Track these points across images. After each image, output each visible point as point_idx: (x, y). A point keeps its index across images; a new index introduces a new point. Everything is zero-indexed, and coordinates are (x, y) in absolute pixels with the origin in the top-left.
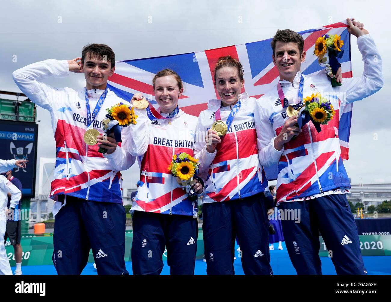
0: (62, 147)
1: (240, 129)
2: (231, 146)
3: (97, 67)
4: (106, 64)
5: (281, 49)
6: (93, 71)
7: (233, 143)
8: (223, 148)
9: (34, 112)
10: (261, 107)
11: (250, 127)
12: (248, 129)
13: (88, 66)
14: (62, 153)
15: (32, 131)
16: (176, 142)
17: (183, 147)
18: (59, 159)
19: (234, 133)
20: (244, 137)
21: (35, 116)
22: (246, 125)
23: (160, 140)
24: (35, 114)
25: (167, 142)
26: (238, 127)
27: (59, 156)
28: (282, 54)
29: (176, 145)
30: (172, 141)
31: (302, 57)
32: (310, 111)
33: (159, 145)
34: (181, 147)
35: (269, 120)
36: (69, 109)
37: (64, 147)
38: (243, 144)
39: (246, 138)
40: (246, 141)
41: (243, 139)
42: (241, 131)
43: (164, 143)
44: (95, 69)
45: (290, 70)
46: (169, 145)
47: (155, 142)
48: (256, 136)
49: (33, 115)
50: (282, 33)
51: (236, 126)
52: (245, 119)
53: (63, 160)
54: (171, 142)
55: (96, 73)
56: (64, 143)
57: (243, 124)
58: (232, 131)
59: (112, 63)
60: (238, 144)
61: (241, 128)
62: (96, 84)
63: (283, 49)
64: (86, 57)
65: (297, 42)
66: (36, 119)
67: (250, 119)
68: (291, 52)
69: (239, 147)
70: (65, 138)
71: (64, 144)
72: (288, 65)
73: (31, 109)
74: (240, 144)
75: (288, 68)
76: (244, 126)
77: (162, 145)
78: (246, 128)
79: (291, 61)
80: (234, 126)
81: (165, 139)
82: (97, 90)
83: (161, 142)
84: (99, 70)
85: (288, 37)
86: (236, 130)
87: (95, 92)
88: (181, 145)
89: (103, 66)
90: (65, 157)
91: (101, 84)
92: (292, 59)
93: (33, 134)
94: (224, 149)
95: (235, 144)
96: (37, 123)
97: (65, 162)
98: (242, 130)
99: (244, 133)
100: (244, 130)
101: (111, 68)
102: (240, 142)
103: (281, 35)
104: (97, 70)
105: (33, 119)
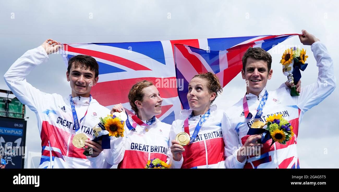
0: (46, 146)
1: (209, 138)
2: (201, 153)
3: (82, 76)
4: (91, 74)
5: (251, 65)
6: (78, 80)
7: (203, 151)
8: (193, 155)
9: (23, 109)
10: (228, 117)
11: (218, 136)
12: (217, 137)
13: (73, 75)
14: (46, 151)
15: (21, 127)
16: (152, 148)
17: (158, 153)
18: (44, 157)
19: (203, 141)
20: (213, 145)
21: (24, 112)
22: (215, 134)
23: (136, 146)
24: (24, 111)
25: (144, 147)
26: (208, 136)
27: (44, 154)
28: (252, 70)
29: (152, 150)
30: (148, 146)
31: (269, 75)
32: (271, 131)
33: (136, 150)
34: (156, 152)
35: (235, 130)
36: (54, 112)
37: (48, 146)
38: (212, 151)
39: (214, 146)
40: (215, 149)
41: (212, 147)
42: (210, 140)
43: (141, 148)
44: (80, 78)
45: (257, 86)
46: (145, 150)
47: (132, 148)
48: (223, 145)
49: (22, 112)
50: (254, 51)
51: (206, 135)
52: (213, 128)
53: (47, 158)
54: (148, 148)
55: (81, 82)
56: (48, 142)
57: (212, 134)
58: (202, 140)
59: (96, 73)
60: (208, 151)
61: (210, 136)
62: (81, 93)
63: (253, 65)
64: (72, 67)
65: (267, 61)
66: (24, 116)
67: (218, 129)
68: (261, 70)
69: (208, 154)
70: (49, 137)
71: (49, 144)
72: (257, 81)
73: (20, 106)
74: (209, 151)
75: (257, 84)
76: (213, 135)
77: (138, 150)
78: (214, 137)
79: (260, 78)
80: (204, 134)
81: (141, 145)
82: (82, 98)
83: (138, 147)
84: (84, 79)
85: (259, 55)
86: (206, 139)
87: (80, 100)
88: (157, 151)
89: (87, 76)
90: (49, 155)
91: (85, 92)
92: (261, 76)
93: (22, 130)
94: (195, 156)
95: (204, 151)
96: (26, 119)
97: (49, 160)
98: (211, 138)
99: (212, 142)
100: (213, 138)
101: (95, 77)
102: (209, 150)
103: (253, 52)
104: (82, 79)
105: (22, 116)
